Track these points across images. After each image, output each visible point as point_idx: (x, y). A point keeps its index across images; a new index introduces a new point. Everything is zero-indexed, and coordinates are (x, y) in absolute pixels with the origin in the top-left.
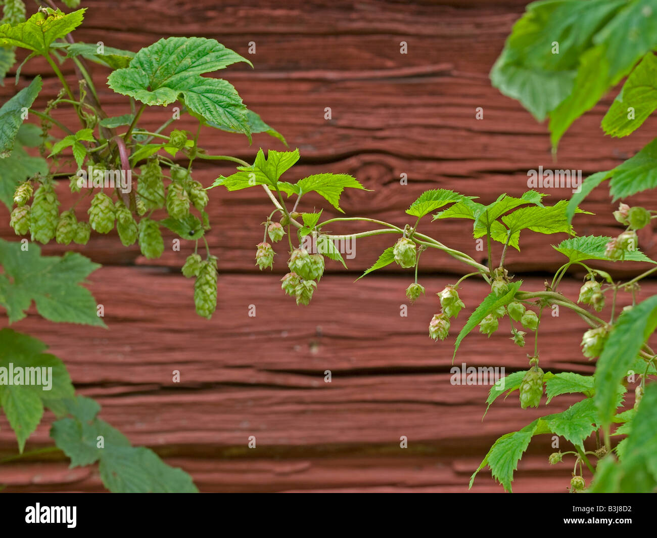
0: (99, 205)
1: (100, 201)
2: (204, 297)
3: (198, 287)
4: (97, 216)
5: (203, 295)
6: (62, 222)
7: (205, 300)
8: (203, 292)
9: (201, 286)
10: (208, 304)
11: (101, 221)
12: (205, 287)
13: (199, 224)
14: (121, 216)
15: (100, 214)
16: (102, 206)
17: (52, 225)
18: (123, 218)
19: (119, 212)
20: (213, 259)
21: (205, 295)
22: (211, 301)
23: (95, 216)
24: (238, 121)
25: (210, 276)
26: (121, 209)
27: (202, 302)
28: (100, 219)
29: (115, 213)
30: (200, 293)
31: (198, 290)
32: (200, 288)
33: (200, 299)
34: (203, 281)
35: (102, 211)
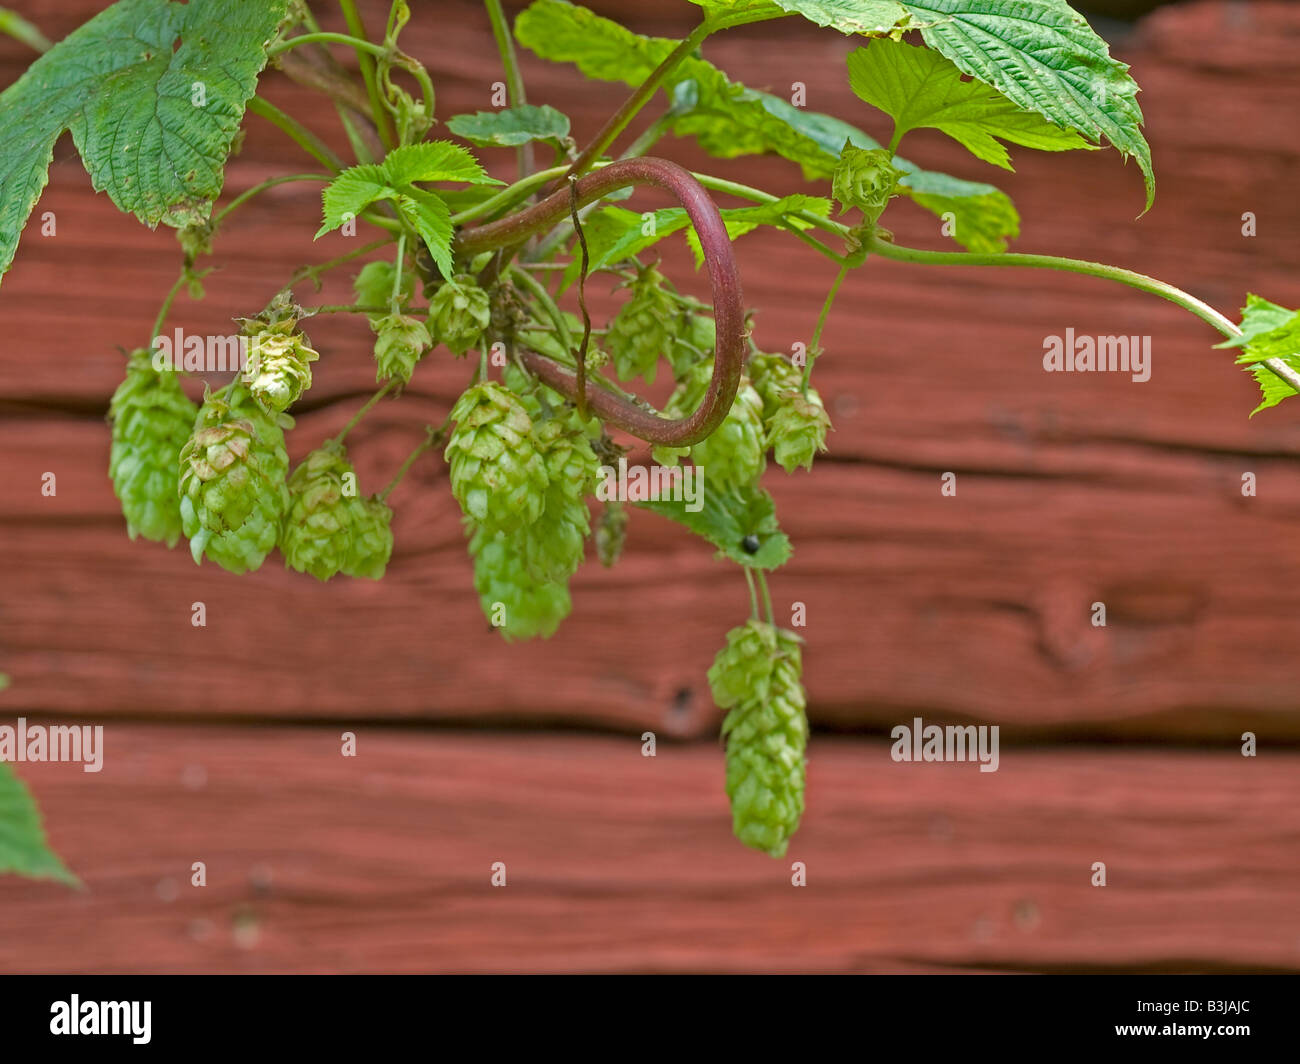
0: (496, 427)
1: (496, 414)
2: (776, 778)
3: (748, 743)
4: (493, 469)
5: (771, 772)
6: (316, 492)
7: (778, 790)
8: (772, 759)
9: (760, 736)
10: (786, 803)
11: (510, 488)
12: (776, 742)
13: (768, 513)
14: (571, 471)
15: (505, 459)
16: (509, 431)
17: (278, 502)
18: (579, 478)
19: (563, 457)
20: (789, 643)
21: (779, 770)
22: (793, 791)
23: (482, 466)
24: (1113, 119)
25: (789, 703)
26: (566, 443)
27: (769, 796)
28: (503, 479)
29: (548, 455)
30: (759, 763)
31: (748, 753)
32: (757, 745)
33: (761, 784)
34: (768, 719)
35: (510, 450)
